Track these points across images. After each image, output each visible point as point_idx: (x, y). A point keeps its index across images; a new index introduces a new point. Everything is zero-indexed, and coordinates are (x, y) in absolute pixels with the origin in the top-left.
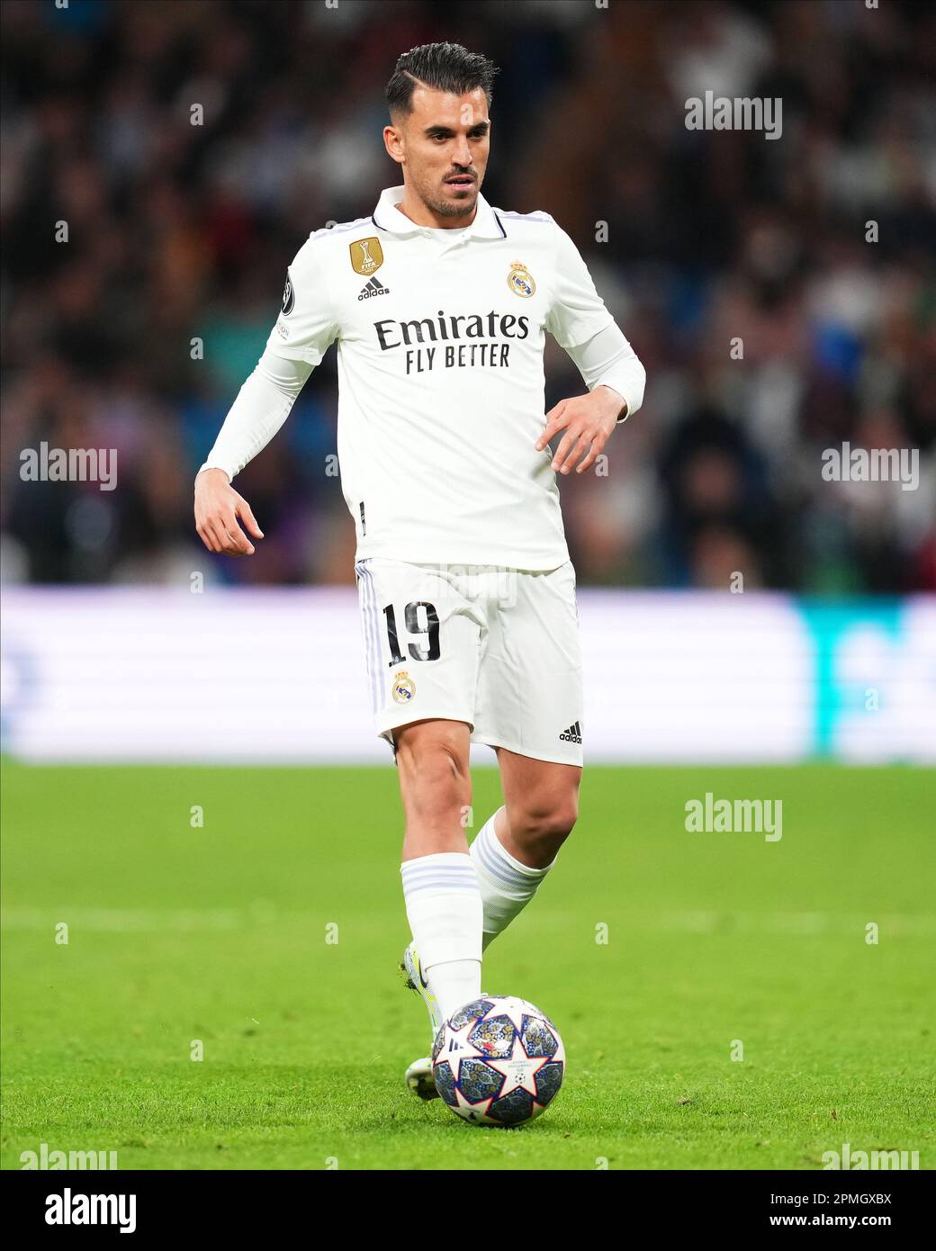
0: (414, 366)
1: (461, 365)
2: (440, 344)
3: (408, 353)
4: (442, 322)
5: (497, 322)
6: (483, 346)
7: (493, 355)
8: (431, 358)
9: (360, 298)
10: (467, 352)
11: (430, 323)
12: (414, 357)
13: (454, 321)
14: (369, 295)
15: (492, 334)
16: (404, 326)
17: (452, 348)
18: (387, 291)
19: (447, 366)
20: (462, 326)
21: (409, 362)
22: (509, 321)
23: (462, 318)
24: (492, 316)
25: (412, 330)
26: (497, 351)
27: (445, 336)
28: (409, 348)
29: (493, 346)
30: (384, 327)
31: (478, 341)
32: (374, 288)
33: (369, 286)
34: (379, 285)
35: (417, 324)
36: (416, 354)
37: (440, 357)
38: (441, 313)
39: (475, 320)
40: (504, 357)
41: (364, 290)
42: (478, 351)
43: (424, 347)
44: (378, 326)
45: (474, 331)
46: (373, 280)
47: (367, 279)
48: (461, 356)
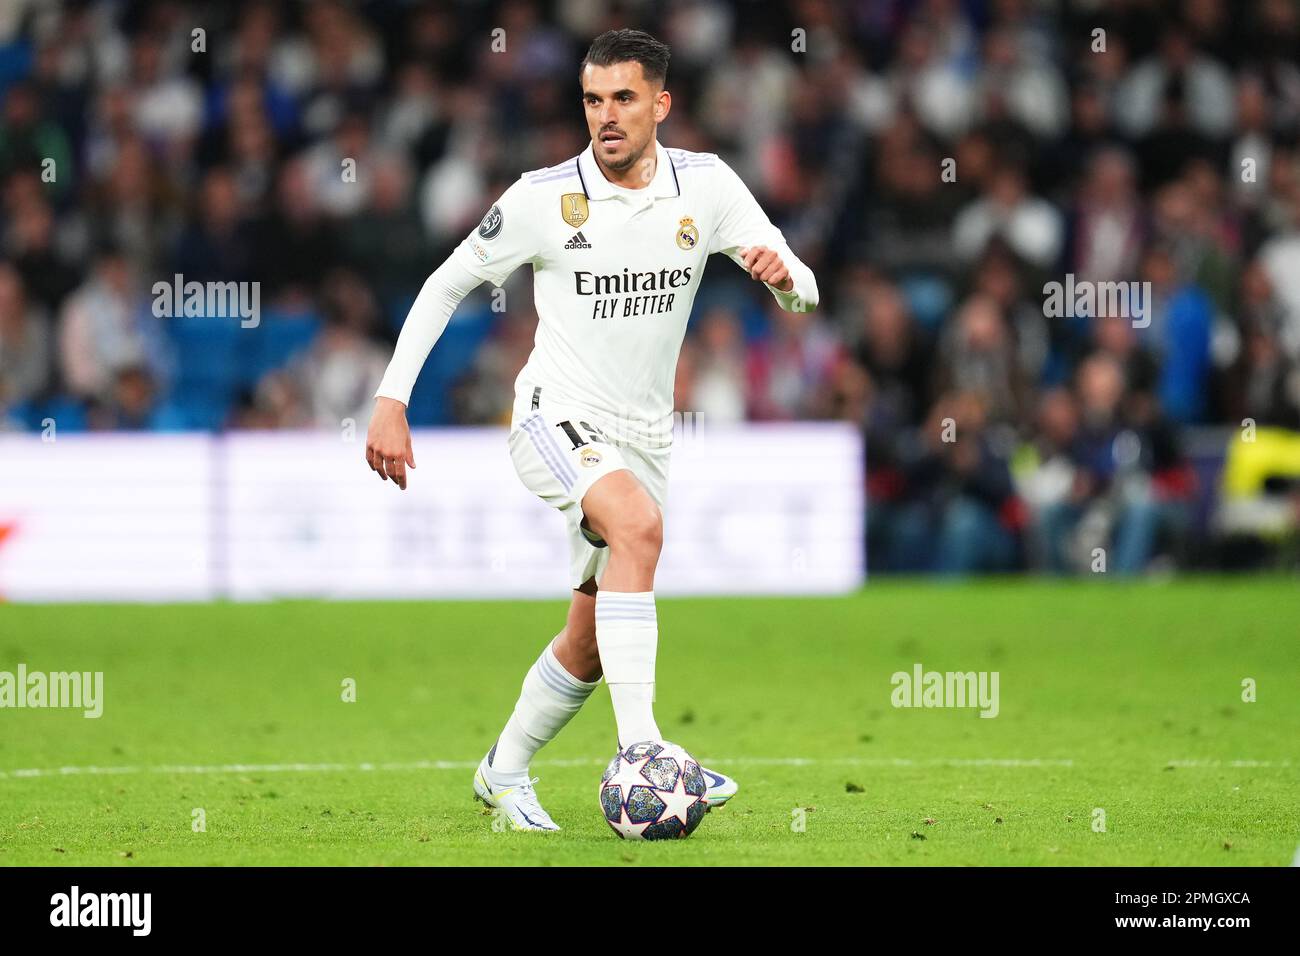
0: (599, 314)
1: (635, 314)
2: (622, 297)
3: (597, 302)
4: (626, 277)
5: (667, 277)
6: (654, 297)
7: (661, 303)
8: (613, 307)
9: (567, 247)
10: (641, 302)
11: (617, 278)
12: (601, 305)
13: (635, 276)
14: (574, 247)
15: (662, 287)
16: (598, 280)
17: (630, 299)
18: (590, 246)
19: (625, 315)
20: (640, 281)
21: (596, 309)
22: (676, 274)
23: (641, 275)
24: (663, 273)
25: (603, 283)
26: (665, 300)
27: (626, 290)
28: (598, 297)
29: (662, 296)
30: (583, 277)
31: (651, 293)
32: (578, 241)
33: (575, 238)
34: (584, 240)
35: (607, 279)
36: (603, 302)
37: (620, 307)
38: (626, 270)
39: (650, 276)
40: (669, 303)
41: (571, 241)
42: (650, 301)
43: (609, 297)
44: (578, 275)
45: (649, 285)
46: (580, 234)
47: (574, 232)
48: (636, 306)
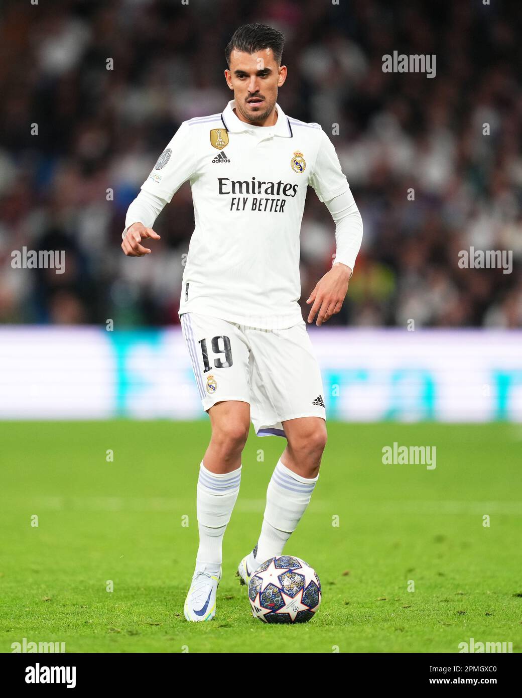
0: (235, 207)
1: (259, 210)
2: (251, 197)
3: (233, 199)
4: (254, 183)
5: (282, 187)
6: (273, 200)
7: (277, 205)
8: (245, 203)
9: (214, 162)
10: (263, 202)
11: (247, 183)
12: (236, 202)
13: (260, 183)
14: (219, 161)
15: (278, 193)
16: (234, 183)
17: (257, 199)
19: (252, 210)
20: (263, 187)
21: (233, 204)
24: (280, 184)
25: (237, 186)
26: (279, 203)
27: (254, 192)
28: (234, 196)
29: (278, 200)
30: (224, 182)
31: (270, 197)
32: (222, 158)
33: (219, 155)
34: (225, 157)
35: (240, 183)
36: (237, 199)
37: (249, 204)
38: (254, 178)
39: (270, 185)
40: (282, 207)
41: (216, 158)
42: (270, 202)
43: (242, 197)
44: (220, 180)
45: (269, 191)
46: (223, 153)
47: (219, 152)
48: (260, 204)
